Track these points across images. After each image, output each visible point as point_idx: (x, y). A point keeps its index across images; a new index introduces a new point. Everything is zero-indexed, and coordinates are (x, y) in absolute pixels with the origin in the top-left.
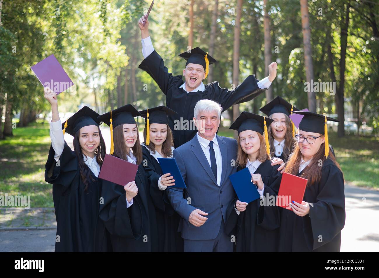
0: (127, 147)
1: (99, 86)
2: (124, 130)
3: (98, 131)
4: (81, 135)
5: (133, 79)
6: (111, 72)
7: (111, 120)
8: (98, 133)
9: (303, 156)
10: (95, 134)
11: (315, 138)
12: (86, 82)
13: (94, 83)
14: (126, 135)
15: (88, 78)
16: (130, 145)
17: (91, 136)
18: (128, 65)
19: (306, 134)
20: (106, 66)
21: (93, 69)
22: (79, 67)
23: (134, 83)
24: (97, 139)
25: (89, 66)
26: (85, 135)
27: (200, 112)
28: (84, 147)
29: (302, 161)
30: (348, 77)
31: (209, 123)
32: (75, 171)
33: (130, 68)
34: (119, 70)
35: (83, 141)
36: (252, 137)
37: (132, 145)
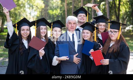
0: (42, 36)
1: (34, 15)
2: (41, 28)
3: (29, 29)
4: (21, 30)
5: (46, 13)
6: (38, 10)
7: (36, 24)
8: (29, 30)
9: (112, 40)
10: (27, 30)
11: (116, 32)
12: (30, 14)
13: (33, 14)
14: (41, 31)
15: (30, 12)
16: (43, 35)
17: (26, 30)
18: (44, 8)
19: (112, 30)
20: (36, 8)
21: (32, 9)
22: (28, 8)
23: (46, 14)
24: (28, 32)
25: (31, 8)
26: (24, 30)
27: (69, 21)
28: (23, 35)
29: (111, 42)
30: (121, 13)
31: (73, 26)
32: (18, 44)
33: (45, 9)
34: (41, 9)
35: (22, 32)
36: (88, 33)
37: (44, 35)
